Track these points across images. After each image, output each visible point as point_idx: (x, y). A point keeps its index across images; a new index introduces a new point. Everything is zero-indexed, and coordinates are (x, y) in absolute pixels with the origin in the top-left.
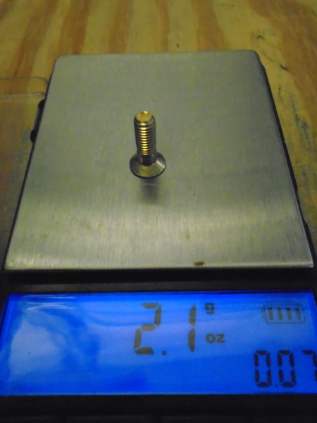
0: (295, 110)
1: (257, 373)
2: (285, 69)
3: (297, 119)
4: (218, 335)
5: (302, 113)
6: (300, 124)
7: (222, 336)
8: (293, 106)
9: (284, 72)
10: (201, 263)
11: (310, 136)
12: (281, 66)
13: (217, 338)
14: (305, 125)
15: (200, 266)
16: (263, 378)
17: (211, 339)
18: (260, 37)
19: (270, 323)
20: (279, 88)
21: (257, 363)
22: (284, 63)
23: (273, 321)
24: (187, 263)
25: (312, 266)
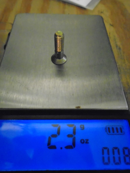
0: (116, 42)
1: (103, 158)
2: (112, 25)
3: (117, 46)
4: (86, 140)
5: (119, 44)
6: (118, 48)
8: (115, 40)
9: (112, 27)
10: (79, 107)
11: (122, 53)
13: (85, 141)
14: (120, 49)
15: (79, 108)
16: (106, 160)
17: (82, 141)
18: (102, 12)
19: (109, 134)
20: (110, 33)
21: (103, 153)
22: (111, 23)
23: (110, 133)
24: (73, 107)
25: (128, 109)
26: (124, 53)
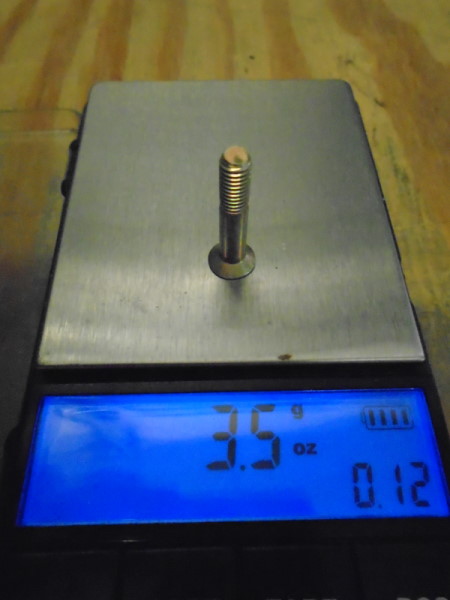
0: (393, 158)
1: (356, 490)
2: (382, 105)
3: (396, 170)
4: (308, 445)
5: (403, 163)
6: (400, 176)
7: (313, 446)
8: (391, 152)
9: (379, 109)
10: (287, 357)
11: (412, 192)
12: (377, 101)
13: (307, 448)
14: (405, 178)
15: (286, 360)
17: (299, 449)
18: (349, 62)
19: (372, 429)
20: (374, 130)
21: (356, 479)
22: (380, 97)
23: (375, 427)
24: (270, 356)
25: (423, 359)
26: (418, 191)
